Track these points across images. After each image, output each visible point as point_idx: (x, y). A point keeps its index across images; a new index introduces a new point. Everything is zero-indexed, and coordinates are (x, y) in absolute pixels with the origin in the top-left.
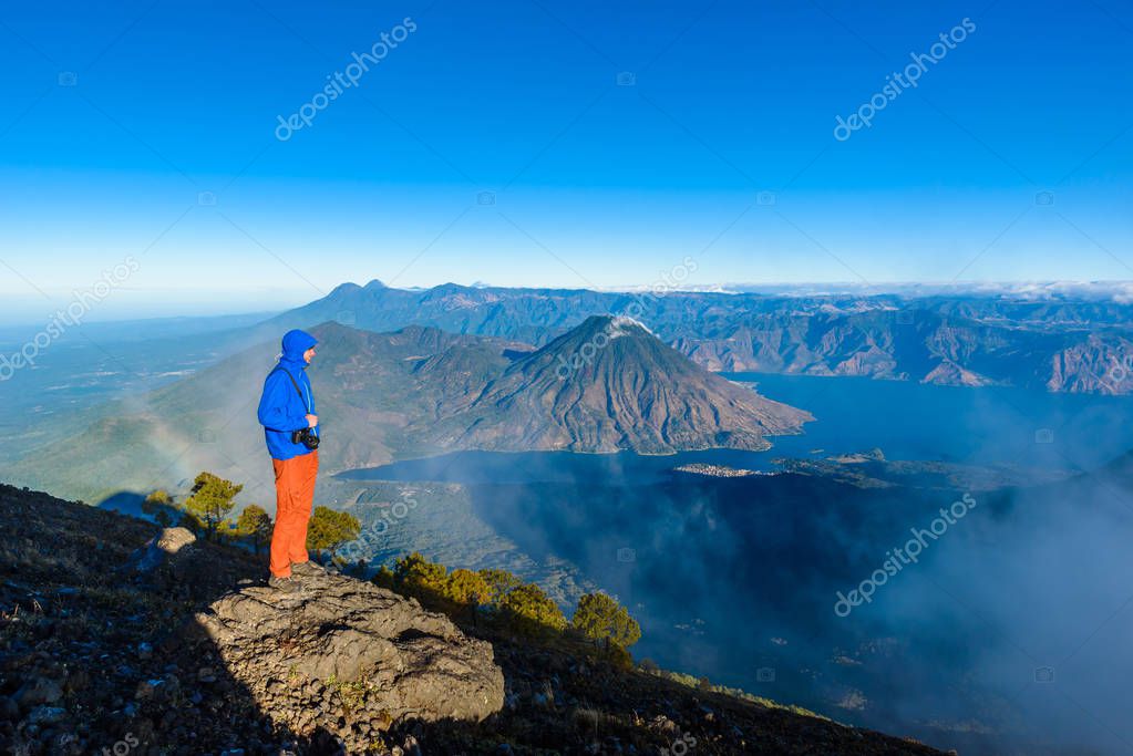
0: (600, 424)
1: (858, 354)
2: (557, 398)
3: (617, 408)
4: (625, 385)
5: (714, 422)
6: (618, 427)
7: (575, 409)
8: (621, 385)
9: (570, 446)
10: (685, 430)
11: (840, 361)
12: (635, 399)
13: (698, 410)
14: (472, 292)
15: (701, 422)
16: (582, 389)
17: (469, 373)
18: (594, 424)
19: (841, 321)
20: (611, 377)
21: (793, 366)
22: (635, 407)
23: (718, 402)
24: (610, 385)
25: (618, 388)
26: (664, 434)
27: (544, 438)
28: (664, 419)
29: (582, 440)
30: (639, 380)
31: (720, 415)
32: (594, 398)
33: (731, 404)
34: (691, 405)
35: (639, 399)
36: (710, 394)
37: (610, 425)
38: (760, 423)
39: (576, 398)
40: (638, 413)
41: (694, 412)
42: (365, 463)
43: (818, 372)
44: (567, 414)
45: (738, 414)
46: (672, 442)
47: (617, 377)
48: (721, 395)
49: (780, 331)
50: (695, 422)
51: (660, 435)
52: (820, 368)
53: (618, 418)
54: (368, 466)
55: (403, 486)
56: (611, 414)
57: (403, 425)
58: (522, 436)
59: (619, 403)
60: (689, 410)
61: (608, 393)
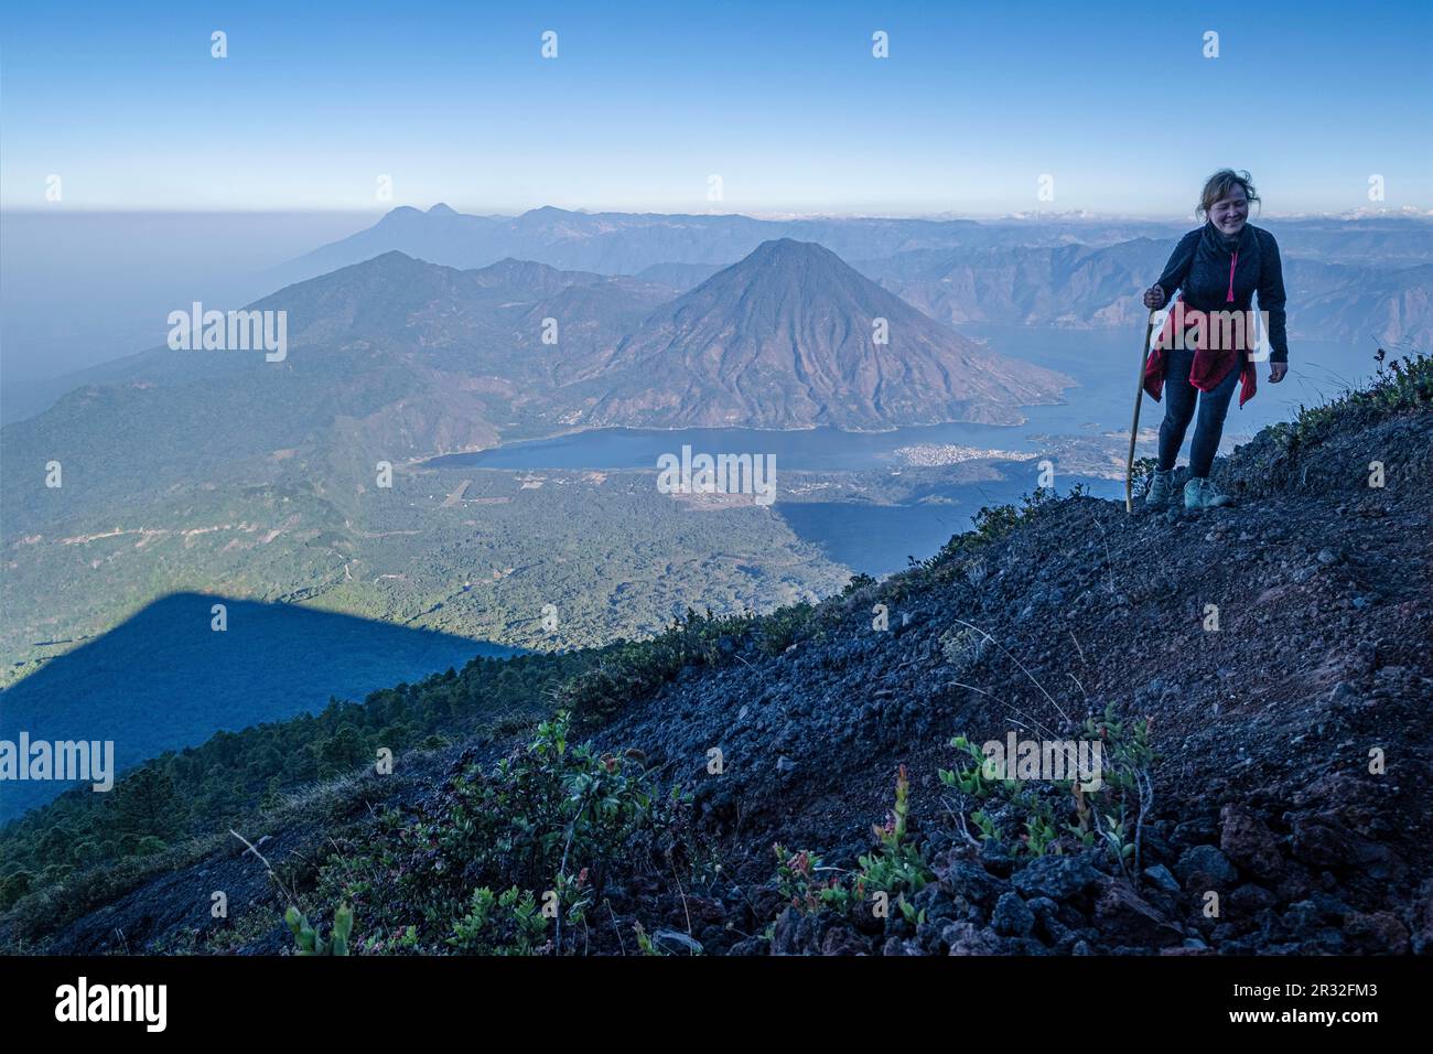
0: (788, 391)
1: (1122, 300)
2: (724, 357)
3: (808, 368)
4: (818, 337)
5: (944, 386)
6: (812, 394)
7: (753, 372)
8: (813, 336)
9: (748, 421)
10: (905, 397)
11: (1097, 309)
12: (833, 357)
13: (921, 373)
14: (580, 218)
15: (927, 387)
16: (759, 344)
17: (594, 324)
18: (779, 390)
19: (1098, 255)
20: (798, 328)
21: (1032, 317)
22: (834, 368)
23: (949, 360)
24: (798, 337)
25: (809, 341)
26: (877, 405)
27: (712, 410)
28: (876, 384)
29: (763, 412)
30: (838, 330)
31: (953, 378)
32: (776, 356)
33: (964, 362)
34: (912, 364)
35: (838, 357)
36: (935, 349)
37: (802, 392)
38: (1005, 388)
39: (750, 354)
40: (839, 376)
41: (916, 374)
42: (464, 447)
43: (1068, 323)
44: (739, 378)
45: (976, 375)
46: (889, 414)
47: (807, 332)
48: (950, 350)
49: (1013, 269)
50: (918, 387)
51: (870, 404)
52: (1070, 318)
53: (813, 384)
54: (468, 449)
55: (523, 476)
56: (801, 376)
57: (509, 394)
58: (679, 406)
59: (812, 362)
60: (909, 370)
61: (795, 349)
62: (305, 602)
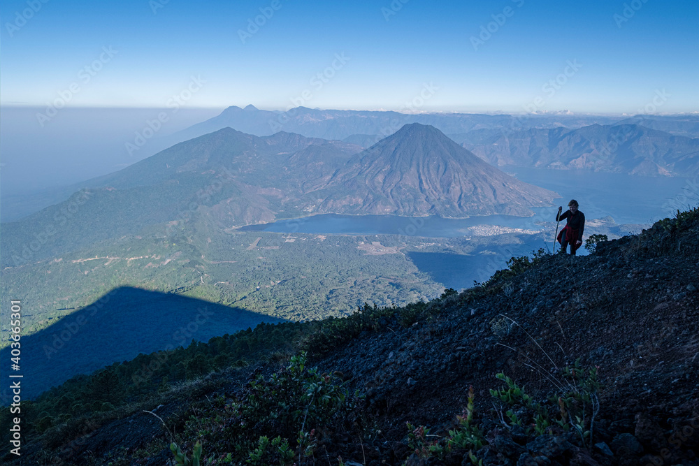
0: (416, 198)
1: (585, 155)
2: (384, 180)
3: (425, 186)
4: (431, 171)
5: (493, 197)
6: (427, 199)
7: (398, 188)
8: (429, 171)
9: (395, 212)
10: (473, 202)
11: (571, 159)
12: (438, 181)
13: (482, 190)
14: (316, 112)
15: (485, 197)
16: (402, 174)
17: (322, 163)
18: (411, 197)
19: (572, 133)
20: (421, 166)
21: (538, 163)
22: (438, 186)
23: (496, 183)
24: (421, 171)
25: (426, 173)
26: (460, 205)
27: (378, 206)
28: (459, 195)
29: (403, 208)
30: (441, 168)
31: (498, 193)
32: (410, 180)
33: (504, 185)
34: (477, 185)
35: (441, 181)
36: (489, 178)
37: (423, 198)
38: (524, 198)
39: (398, 180)
40: (441, 190)
41: (479, 190)
42: (258, 221)
43: (556, 166)
44: (392, 190)
45: (509, 192)
46: (466, 210)
47: (426, 169)
48: (496, 179)
49: (529, 139)
50: (480, 197)
51: (456, 205)
52: (558, 163)
53: (428, 194)
54: (260, 222)
55: (286, 236)
56: (422, 190)
57: (281, 196)
58: (362, 204)
59: (427, 184)
60: (476, 188)
61: (419, 177)
62: (181, 293)
